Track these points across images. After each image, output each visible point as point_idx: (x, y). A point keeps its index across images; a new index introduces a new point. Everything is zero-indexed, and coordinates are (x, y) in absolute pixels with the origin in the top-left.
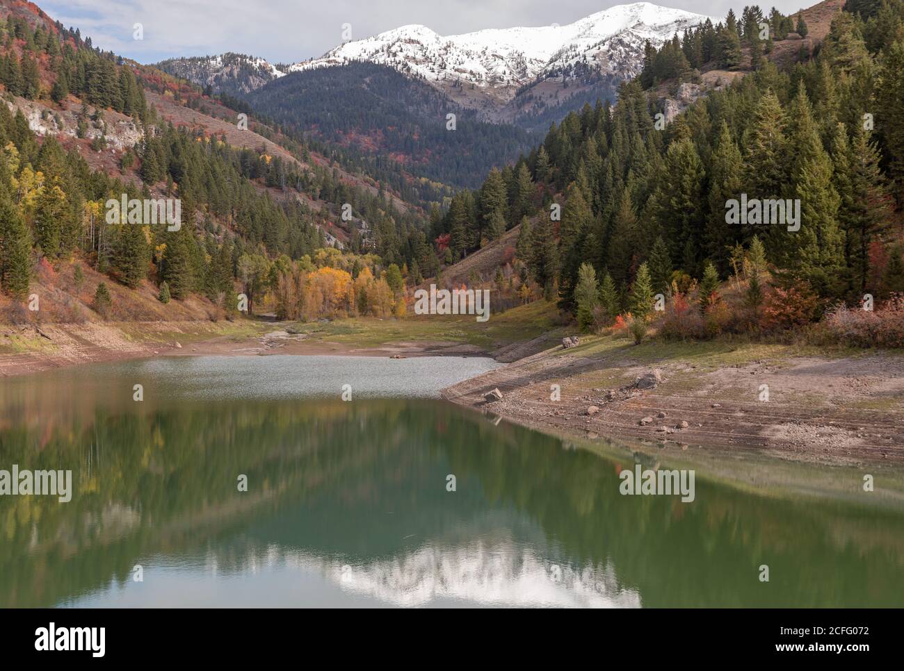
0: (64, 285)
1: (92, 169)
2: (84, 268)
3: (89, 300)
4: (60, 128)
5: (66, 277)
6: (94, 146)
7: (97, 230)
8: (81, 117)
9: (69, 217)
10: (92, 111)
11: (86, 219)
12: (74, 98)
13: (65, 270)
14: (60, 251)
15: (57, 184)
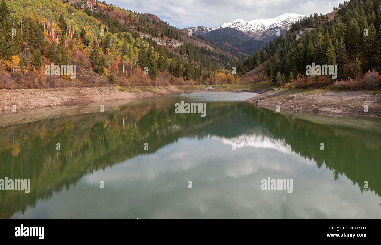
0: (164, 77)
1: (170, 52)
2: (168, 73)
3: (169, 80)
4: (163, 43)
5: (164, 75)
6: (170, 47)
7: (171, 65)
8: (167, 41)
9: (165, 62)
10: (169, 39)
11: (168, 63)
12: (166, 37)
13: (164, 74)
14: (163, 70)
15: (162, 55)
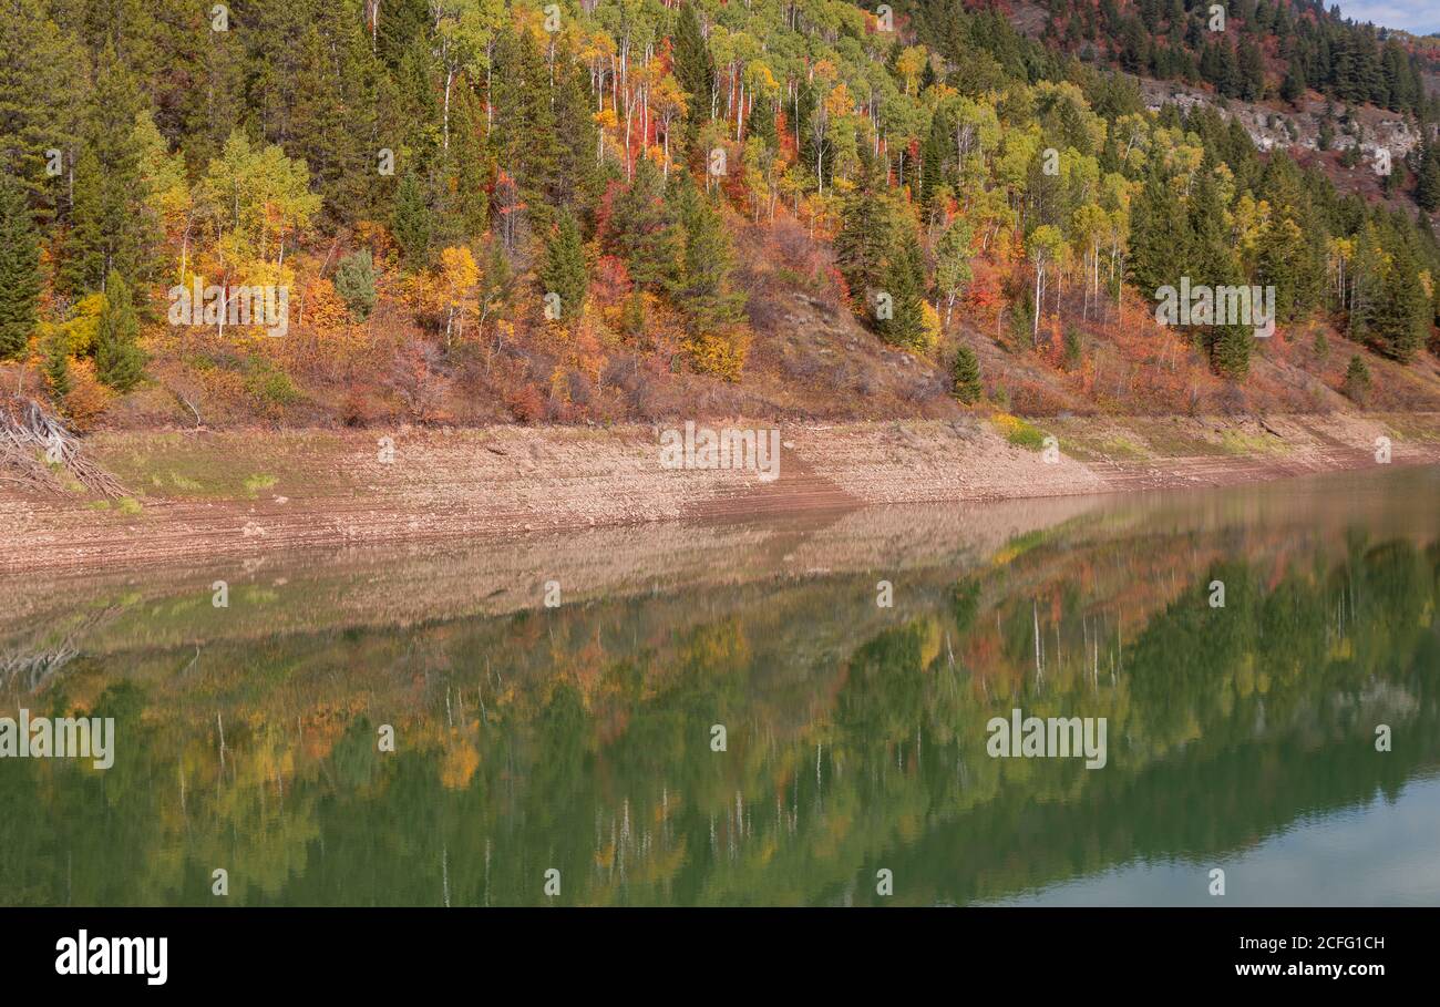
0: (1301, 359)
1: (1340, 193)
2: (1330, 335)
3: (1337, 380)
4: (1293, 139)
5: (1303, 349)
6: (1342, 161)
7: (1348, 280)
8: (1323, 121)
9: (1307, 262)
10: (1340, 110)
11: (1331, 265)
12: (1313, 94)
13: (1300, 339)
14: (1293, 311)
15: (1290, 216)
